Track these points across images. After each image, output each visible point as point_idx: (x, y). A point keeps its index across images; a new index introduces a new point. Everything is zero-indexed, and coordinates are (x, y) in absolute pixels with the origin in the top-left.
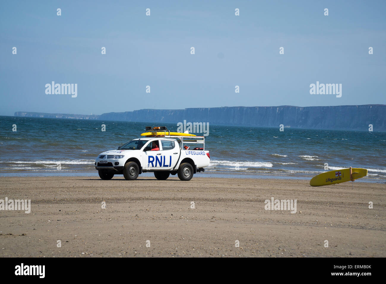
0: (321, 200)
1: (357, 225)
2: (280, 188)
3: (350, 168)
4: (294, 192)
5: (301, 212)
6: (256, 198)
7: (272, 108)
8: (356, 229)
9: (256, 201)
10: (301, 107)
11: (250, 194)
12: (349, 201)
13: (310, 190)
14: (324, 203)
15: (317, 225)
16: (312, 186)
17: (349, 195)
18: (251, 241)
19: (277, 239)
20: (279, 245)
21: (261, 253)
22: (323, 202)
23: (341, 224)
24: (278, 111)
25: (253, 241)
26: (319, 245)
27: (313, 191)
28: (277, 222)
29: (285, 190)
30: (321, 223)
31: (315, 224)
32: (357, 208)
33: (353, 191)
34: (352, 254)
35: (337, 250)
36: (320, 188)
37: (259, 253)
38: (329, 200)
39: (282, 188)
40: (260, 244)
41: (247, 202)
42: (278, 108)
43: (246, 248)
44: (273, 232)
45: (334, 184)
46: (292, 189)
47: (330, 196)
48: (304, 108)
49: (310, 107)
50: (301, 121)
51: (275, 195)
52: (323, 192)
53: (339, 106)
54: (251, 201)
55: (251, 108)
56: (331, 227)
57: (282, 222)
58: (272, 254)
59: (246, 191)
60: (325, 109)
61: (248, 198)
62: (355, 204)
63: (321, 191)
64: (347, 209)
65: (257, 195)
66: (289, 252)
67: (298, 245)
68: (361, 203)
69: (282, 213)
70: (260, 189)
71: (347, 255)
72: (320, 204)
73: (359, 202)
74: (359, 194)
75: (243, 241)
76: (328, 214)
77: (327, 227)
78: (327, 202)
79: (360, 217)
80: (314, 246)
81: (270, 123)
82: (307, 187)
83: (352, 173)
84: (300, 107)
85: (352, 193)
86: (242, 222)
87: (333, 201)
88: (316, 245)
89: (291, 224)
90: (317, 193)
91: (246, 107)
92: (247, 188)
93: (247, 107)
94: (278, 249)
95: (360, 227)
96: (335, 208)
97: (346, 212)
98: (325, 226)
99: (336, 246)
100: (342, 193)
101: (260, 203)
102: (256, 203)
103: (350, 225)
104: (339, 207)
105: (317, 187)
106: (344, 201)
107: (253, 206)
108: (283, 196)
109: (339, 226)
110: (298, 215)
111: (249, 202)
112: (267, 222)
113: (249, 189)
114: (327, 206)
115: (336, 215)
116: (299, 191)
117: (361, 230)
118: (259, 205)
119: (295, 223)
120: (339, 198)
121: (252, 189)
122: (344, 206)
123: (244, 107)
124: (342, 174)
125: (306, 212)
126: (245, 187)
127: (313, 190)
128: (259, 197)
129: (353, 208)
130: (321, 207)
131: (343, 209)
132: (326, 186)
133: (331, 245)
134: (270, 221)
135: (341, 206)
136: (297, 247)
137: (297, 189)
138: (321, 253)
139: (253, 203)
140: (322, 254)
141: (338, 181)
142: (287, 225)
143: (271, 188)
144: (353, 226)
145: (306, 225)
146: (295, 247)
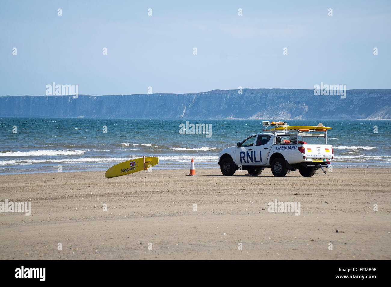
0: (117, 191)
1: (149, 213)
2: (74, 183)
3: (144, 157)
4: (89, 186)
5: (95, 206)
6: (47, 196)
7: (63, 97)
8: (147, 217)
9: (47, 199)
10: (95, 97)
11: (40, 192)
12: (142, 190)
13: (105, 181)
14: (119, 195)
15: (111, 218)
16: (108, 178)
17: (142, 184)
18: (40, 245)
19: (69, 238)
20: (70, 244)
21: (50, 256)
22: (117, 193)
23: (134, 214)
24: (69, 101)
25: (42, 244)
26: (112, 238)
27: (109, 183)
28: (70, 220)
29: (79, 184)
30: (115, 216)
31: (109, 217)
32: (150, 196)
33: (146, 180)
34: (142, 243)
35: (129, 241)
36: (115, 179)
37: (48, 256)
38: (124, 191)
39: (76, 183)
40: (49, 246)
41: (36, 201)
42: (70, 98)
43: (33, 253)
44: (64, 231)
45: (129, 174)
46: (87, 182)
47: (124, 187)
48: (98, 97)
49: (104, 96)
50: (94, 111)
51: (68, 190)
52: (117, 183)
53: (131, 95)
54: (41, 199)
55: (39, 97)
56: (125, 218)
57: (75, 219)
58: (62, 255)
59: (36, 189)
60: (118, 98)
61: (37, 196)
62: (147, 192)
63: (116, 182)
64: (140, 198)
65: (49, 192)
66: (81, 250)
67: (91, 241)
68: (153, 190)
69: (76, 209)
70: (52, 185)
71: (138, 244)
72: (115, 195)
73: (151, 190)
74: (151, 182)
75: (29, 245)
76: (122, 206)
77: (121, 219)
78: (122, 193)
79: (151, 206)
80: (107, 240)
81: (62, 113)
82: (102, 179)
83: (145, 162)
84: (93, 97)
85: (145, 182)
86: (30, 224)
87: (127, 192)
88: (109, 239)
89: (85, 220)
90: (112, 185)
91: (33, 97)
92: (36, 186)
93: (35, 97)
94: (69, 249)
95: (151, 216)
96: (129, 198)
97: (139, 202)
98: (118, 219)
99: (128, 238)
100: (136, 182)
101: (52, 201)
102: (46, 201)
103: (143, 214)
104: (133, 197)
105: (112, 178)
106: (138, 190)
107: (44, 205)
108: (76, 191)
109: (132, 217)
110: (93, 210)
111: (39, 201)
112: (58, 220)
113: (39, 186)
114: (121, 197)
115: (130, 206)
116: (95, 184)
117: (152, 218)
118: (51, 203)
119: (89, 218)
120: (133, 188)
121: (42, 186)
122: (137, 195)
123: (31, 97)
124: (136, 163)
125: (100, 206)
126: (34, 185)
127: (108, 181)
128: (50, 195)
129: (145, 196)
130: (115, 199)
131: (136, 198)
132: (122, 176)
133: (124, 237)
134: (62, 219)
135: (134, 196)
136: (90, 244)
137: (92, 182)
138: (113, 247)
139: (43, 201)
140: (115, 247)
141: (132, 170)
142: (80, 221)
143: (64, 183)
144: (145, 215)
145: (100, 220)
146: (88, 244)
